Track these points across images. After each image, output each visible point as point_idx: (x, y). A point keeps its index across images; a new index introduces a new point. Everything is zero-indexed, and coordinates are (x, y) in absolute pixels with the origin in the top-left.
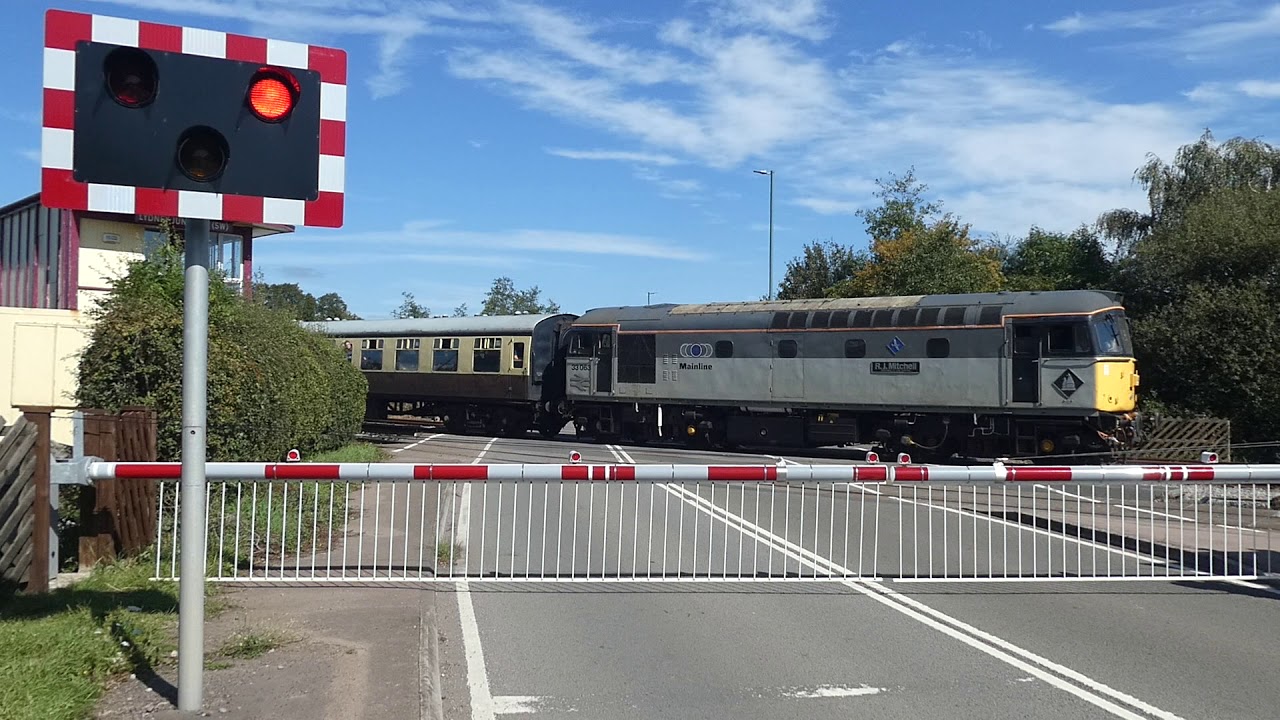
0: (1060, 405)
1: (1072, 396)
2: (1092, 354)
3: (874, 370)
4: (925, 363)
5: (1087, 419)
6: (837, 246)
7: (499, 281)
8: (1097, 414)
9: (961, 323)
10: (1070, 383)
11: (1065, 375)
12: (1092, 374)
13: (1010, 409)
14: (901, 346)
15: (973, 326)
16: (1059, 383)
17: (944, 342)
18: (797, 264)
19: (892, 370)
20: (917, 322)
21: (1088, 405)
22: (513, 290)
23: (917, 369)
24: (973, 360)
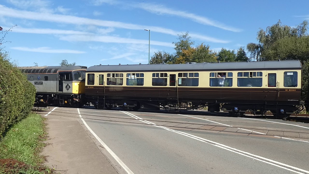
0: (66, 92)
1: (69, 90)
2: (72, 80)
3: (35, 84)
4: (44, 82)
5: (71, 95)
6: (165, 53)
7: (64, 61)
8: (73, 94)
9: (50, 73)
10: (68, 87)
11: (67, 85)
12: (72, 85)
13: (58, 93)
14: (40, 78)
15: (52, 73)
16: (66, 87)
17: (47, 77)
18: (154, 57)
19: (38, 83)
20: (43, 72)
21: (71, 92)
22: (67, 63)
23: (42, 84)
24: (52, 81)
